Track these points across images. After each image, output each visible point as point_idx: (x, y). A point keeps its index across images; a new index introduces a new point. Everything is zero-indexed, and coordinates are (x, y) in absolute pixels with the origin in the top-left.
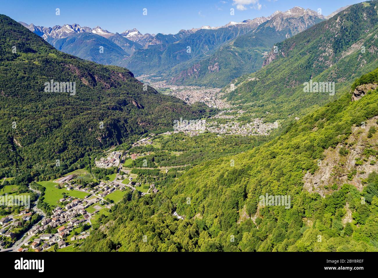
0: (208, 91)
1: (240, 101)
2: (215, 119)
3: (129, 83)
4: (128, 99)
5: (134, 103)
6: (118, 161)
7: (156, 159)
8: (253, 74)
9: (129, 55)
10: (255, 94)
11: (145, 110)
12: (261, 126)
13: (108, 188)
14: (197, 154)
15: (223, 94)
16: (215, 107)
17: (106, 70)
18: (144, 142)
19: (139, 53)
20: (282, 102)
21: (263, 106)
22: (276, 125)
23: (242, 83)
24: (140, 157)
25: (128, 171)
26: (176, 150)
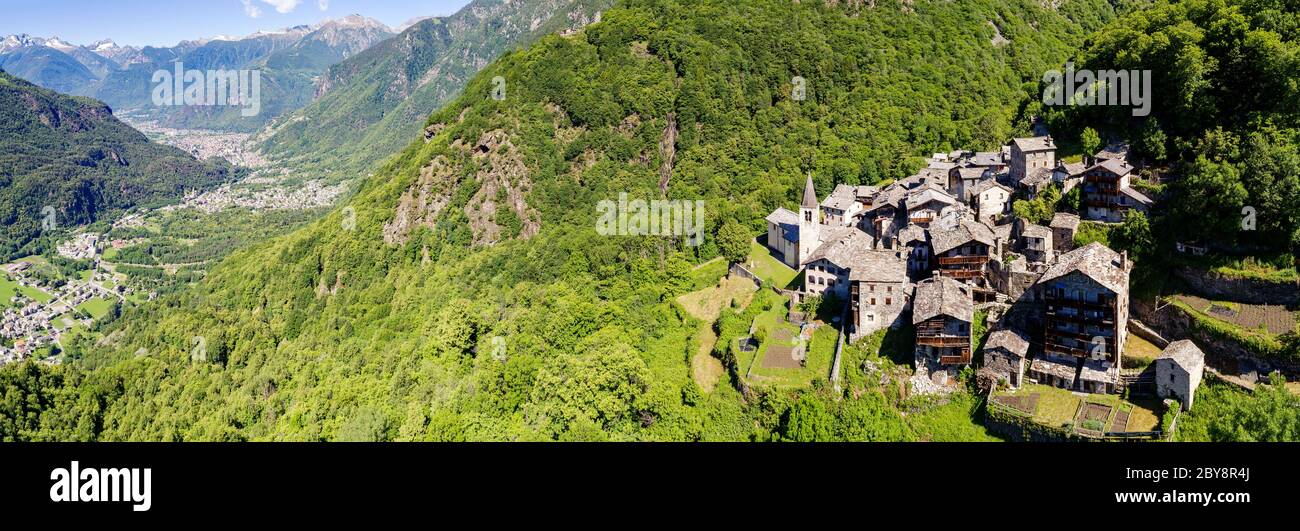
0: (228, 138)
1: (282, 154)
2: (245, 184)
3: (106, 123)
4: (105, 149)
5: (114, 156)
6: (92, 250)
7: (155, 250)
8: (301, 110)
9: (99, 79)
10: (305, 143)
11: (131, 169)
12: (319, 193)
13: (82, 293)
14: (223, 242)
15: (254, 143)
16: (242, 164)
17: (73, 102)
18: (131, 221)
19: (114, 76)
20: (347, 153)
21: (319, 160)
22: (343, 187)
23: (283, 125)
24: (126, 246)
25: (111, 268)
26: (187, 237)
